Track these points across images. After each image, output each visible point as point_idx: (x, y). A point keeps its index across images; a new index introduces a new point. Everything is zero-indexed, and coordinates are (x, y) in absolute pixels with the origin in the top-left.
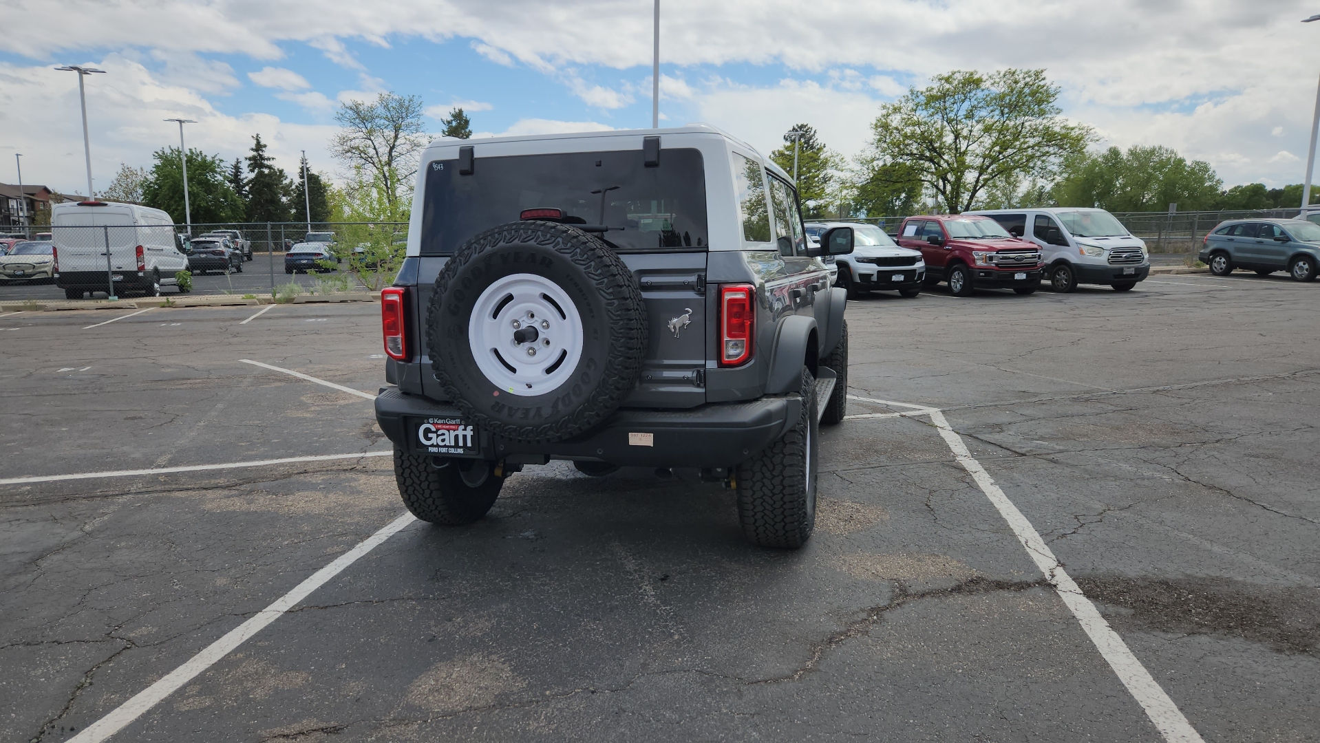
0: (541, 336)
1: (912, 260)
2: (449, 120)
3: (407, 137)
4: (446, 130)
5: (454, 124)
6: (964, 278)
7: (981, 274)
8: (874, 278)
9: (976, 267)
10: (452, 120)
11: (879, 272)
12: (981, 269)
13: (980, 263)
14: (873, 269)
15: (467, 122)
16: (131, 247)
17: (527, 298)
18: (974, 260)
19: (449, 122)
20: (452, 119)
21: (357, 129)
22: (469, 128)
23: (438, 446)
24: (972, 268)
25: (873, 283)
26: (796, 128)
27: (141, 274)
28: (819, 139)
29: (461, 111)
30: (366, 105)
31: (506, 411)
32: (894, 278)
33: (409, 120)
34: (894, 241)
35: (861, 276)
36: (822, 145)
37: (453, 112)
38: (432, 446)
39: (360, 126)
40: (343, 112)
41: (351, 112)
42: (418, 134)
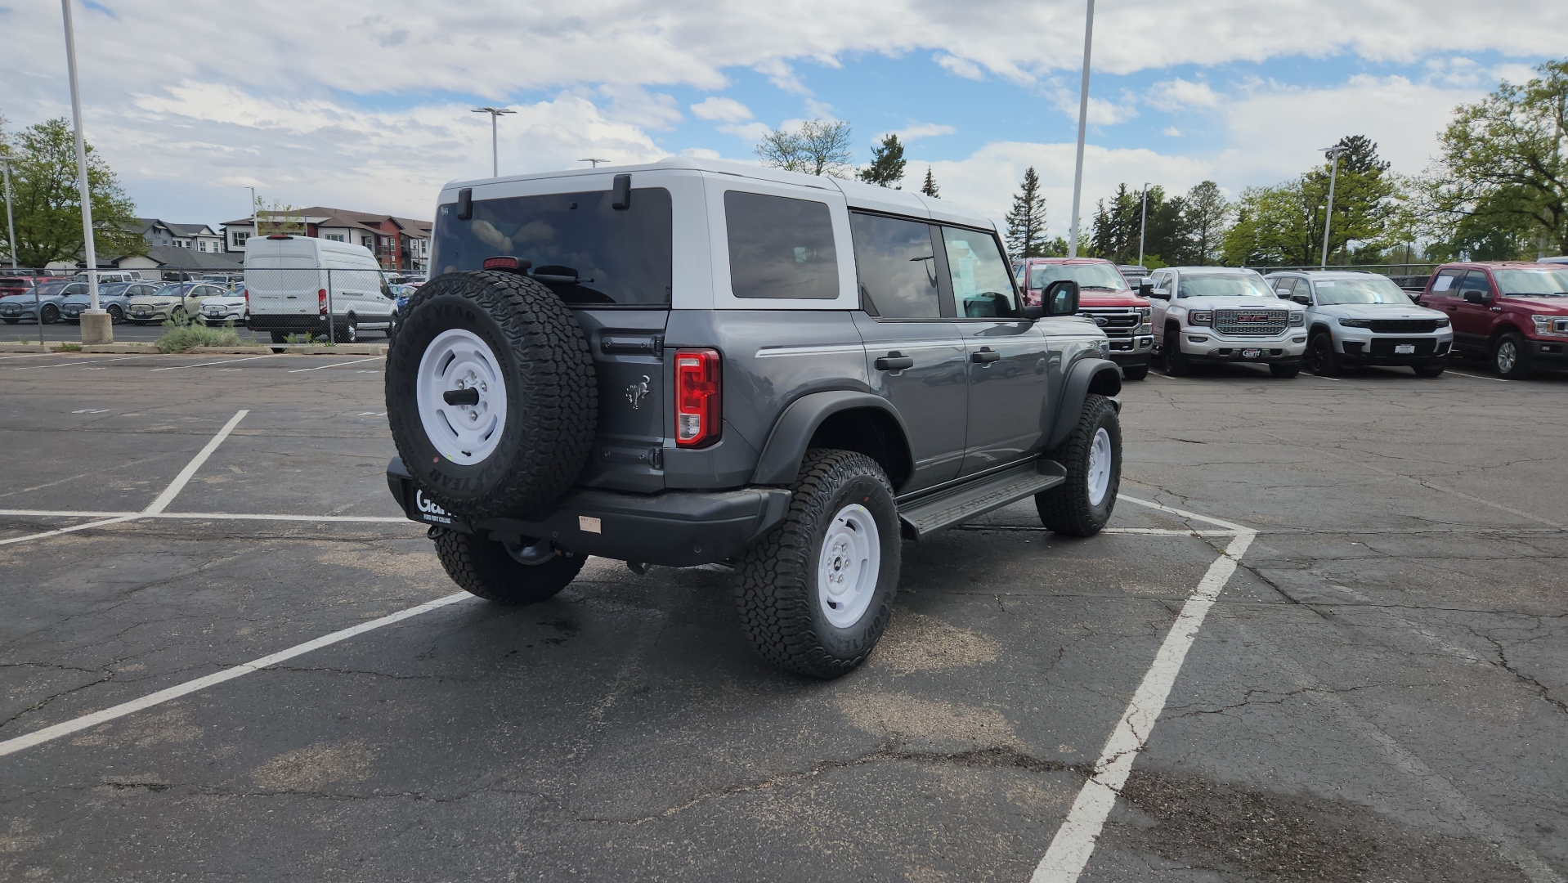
0: (481, 399)
1: (1432, 325)
2: (880, 148)
3: (831, 170)
4: (876, 160)
5: (886, 153)
6: (1517, 353)
7: (1545, 348)
8: (1367, 349)
9: (1537, 338)
10: (883, 149)
11: (1373, 340)
12: (1544, 341)
13: (1541, 332)
14: (1366, 335)
15: (900, 150)
16: (315, 290)
17: (466, 357)
18: (1533, 328)
19: (880, 152)
20: (884, 147)
21: (778, 163)
22: (903, 157)
23: (431, 514)
24: (1529, 338)
25: (1364, 355)
26: (1346, 141)
27: (323, 318)
28: (1381, 155)
29: (894, 138)
30: (788, 136)
31: (441, 481)
32: (1399, 349)
33: (834, 151)
34: (1410, 297)
35: (1345, 343)
36: (1385, 164)
37: (885, 139)
38: (427, 513)
39: (781, 159)
40: (764, 145)
41: (772, 144)
42: (844, 166)
